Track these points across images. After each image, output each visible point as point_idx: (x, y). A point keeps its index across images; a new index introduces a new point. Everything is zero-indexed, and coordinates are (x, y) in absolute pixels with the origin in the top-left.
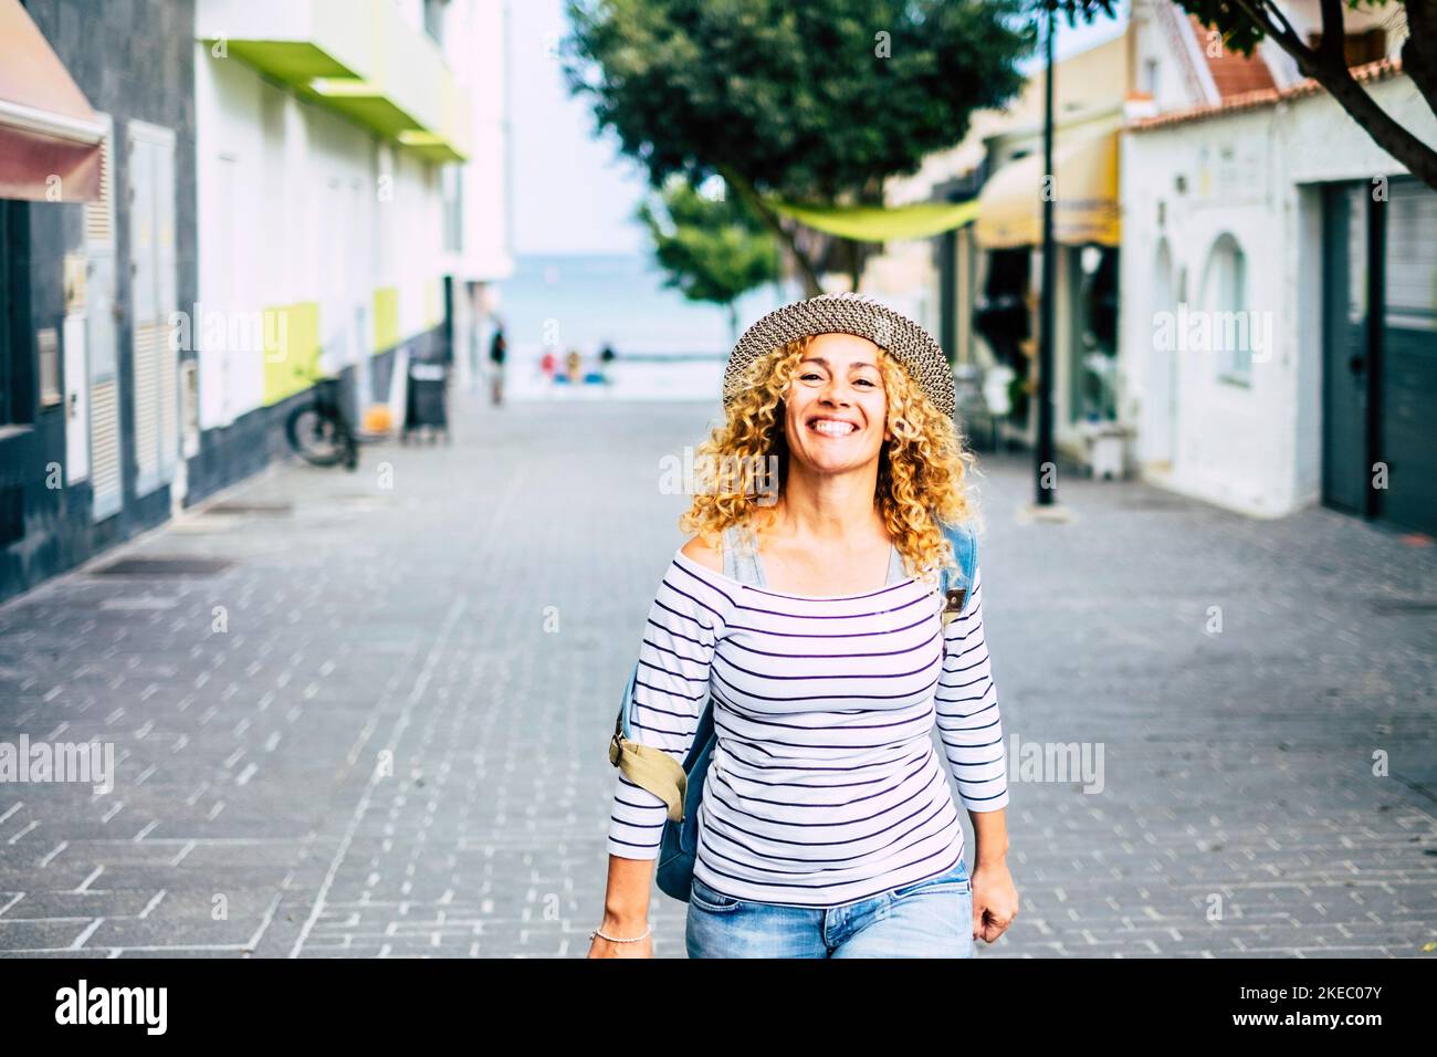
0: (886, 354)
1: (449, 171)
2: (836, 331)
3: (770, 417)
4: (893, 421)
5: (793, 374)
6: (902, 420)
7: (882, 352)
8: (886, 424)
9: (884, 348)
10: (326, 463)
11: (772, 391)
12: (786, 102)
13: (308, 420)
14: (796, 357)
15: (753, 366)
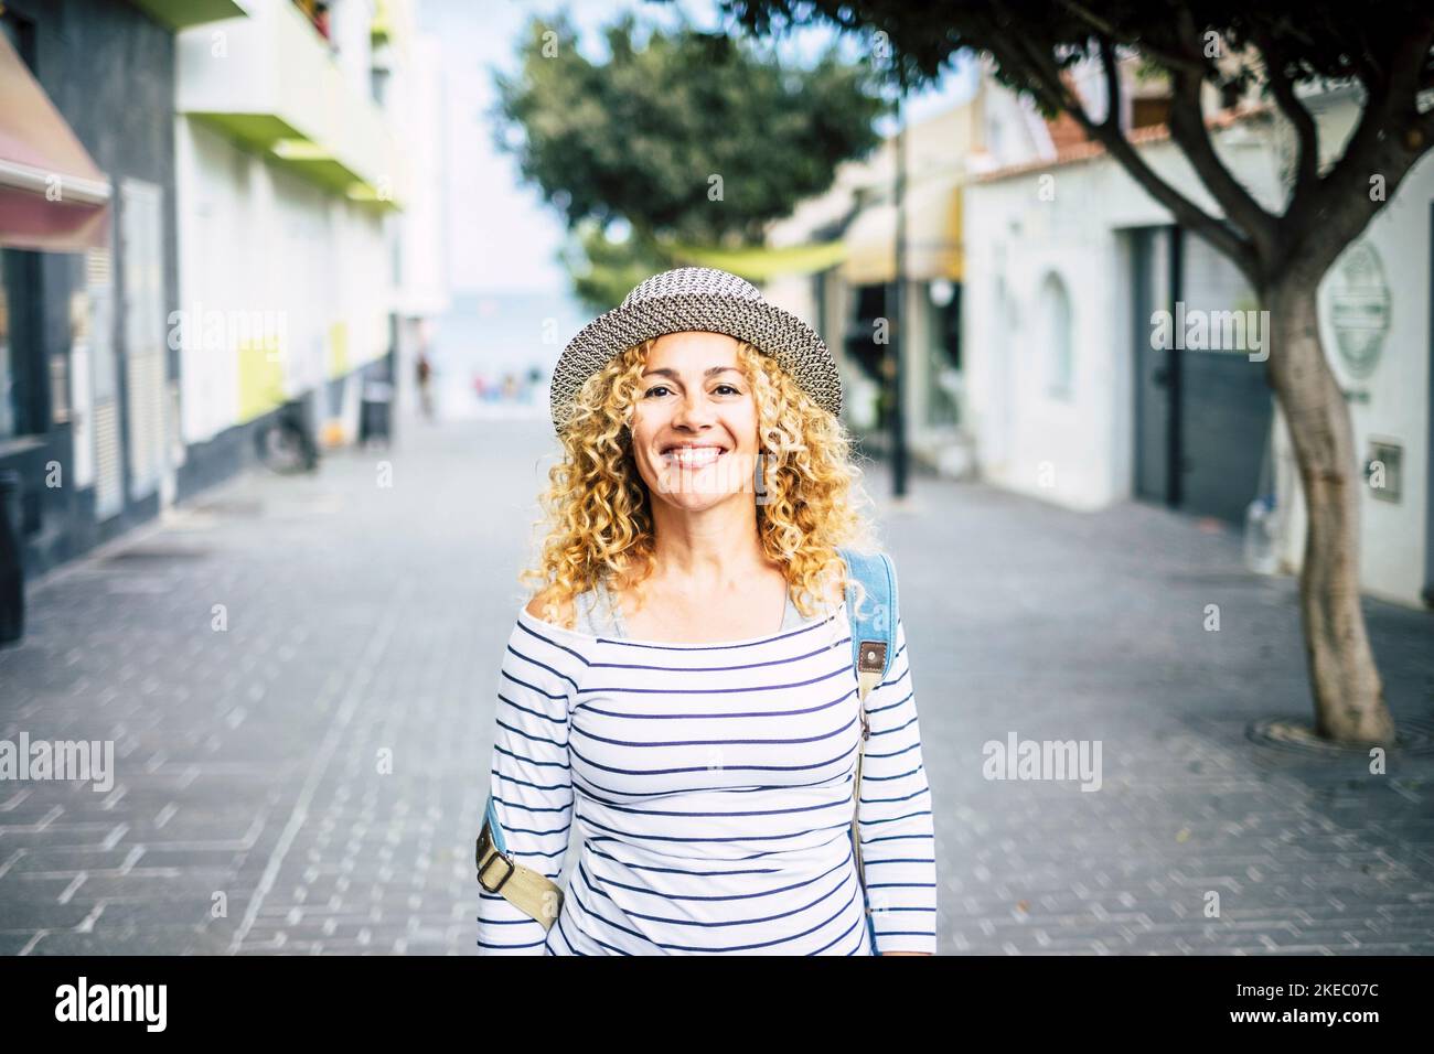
0: (747, 349)
1: (389, 221)
2: (683, 330)
3: (615, 446)
4: (765, 432)
5: (637, 393)
6: (776, 430)
7: (743, 346)
8: (759, 438)
9: (745, 342)
10: (288, 472)
11: (611, 415)
12: (680, 158)
13: (274, 437)
14: (636, 370)
15: (586, 386)
